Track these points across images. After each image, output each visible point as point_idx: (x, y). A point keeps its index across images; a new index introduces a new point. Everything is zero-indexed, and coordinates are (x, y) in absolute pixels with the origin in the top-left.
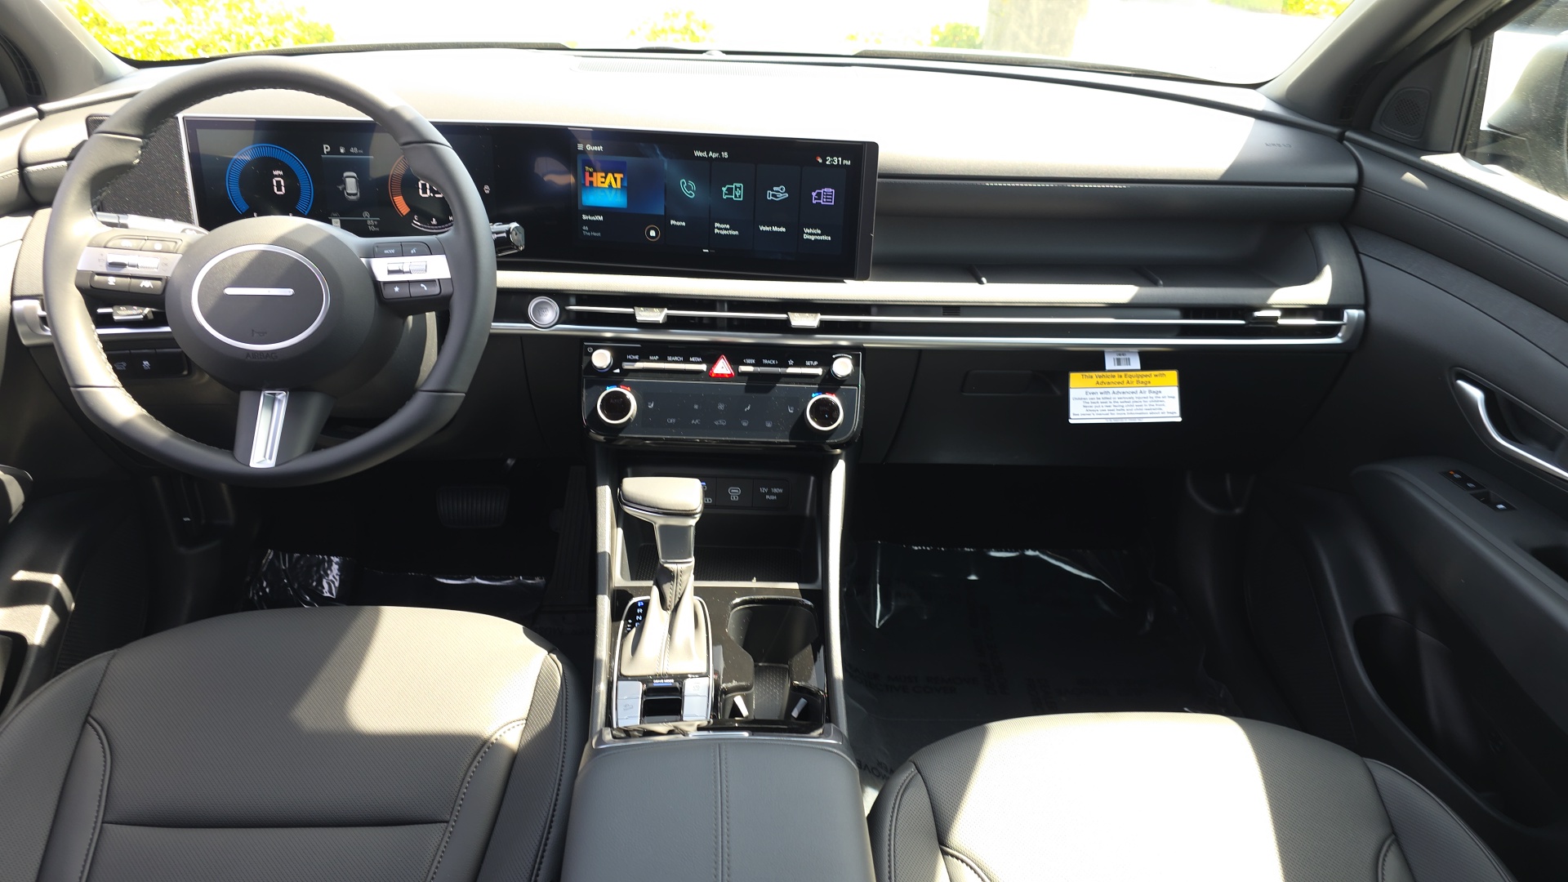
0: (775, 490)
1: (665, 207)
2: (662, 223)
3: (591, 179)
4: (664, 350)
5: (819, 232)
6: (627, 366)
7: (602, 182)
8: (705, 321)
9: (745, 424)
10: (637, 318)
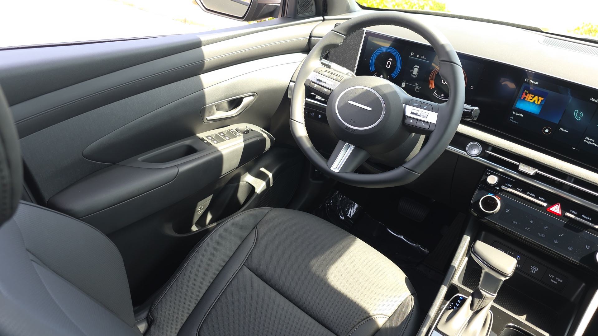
0: (558, 279)
1: (560, 120)
2: (555, 128)
3: (525, 96)
4: (526, 188)
6: (503, 188)
7: (530, 99)
8: (556, 182)
9: (556, 242)
10: (519, 168)
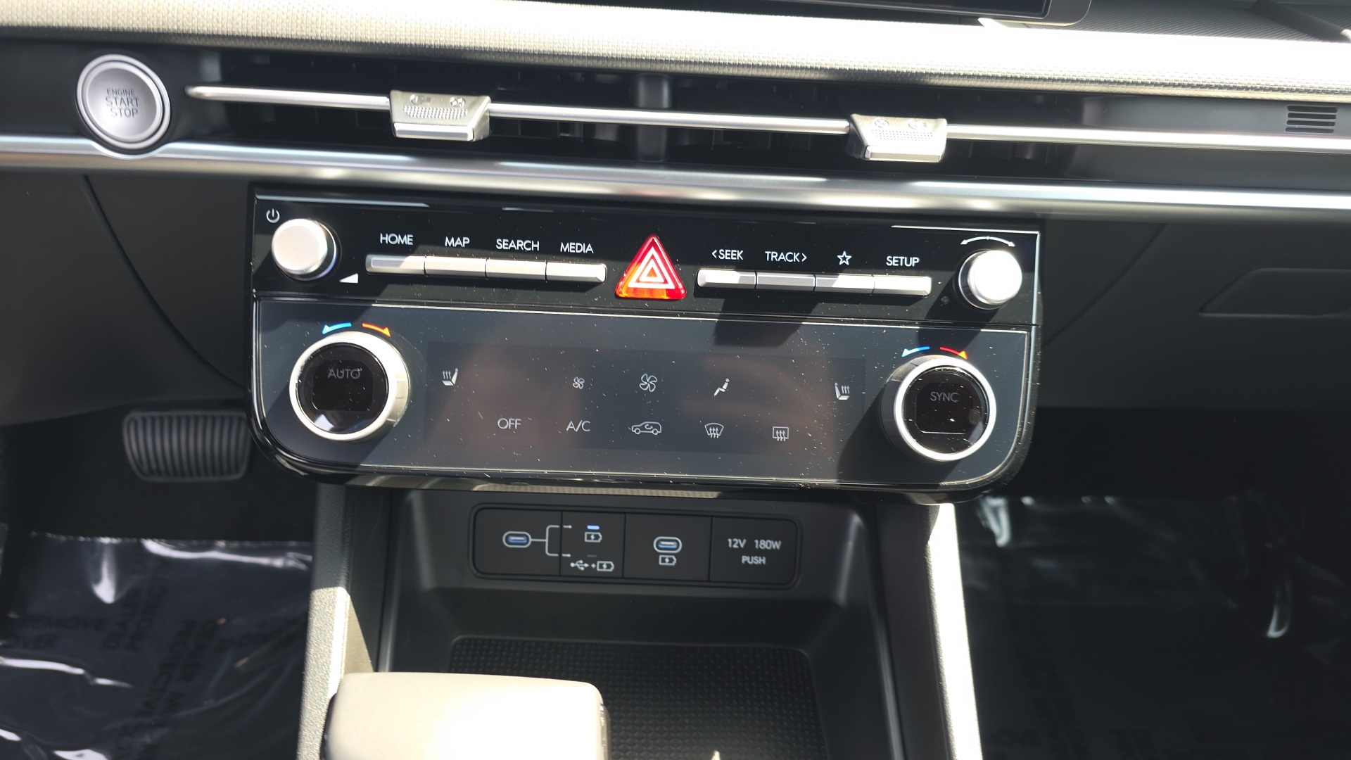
0: (763, 544)
4: (484, 221)
6: (378, 263)
8: (602, 136)
9: (713, 434)
10: (397, 127)
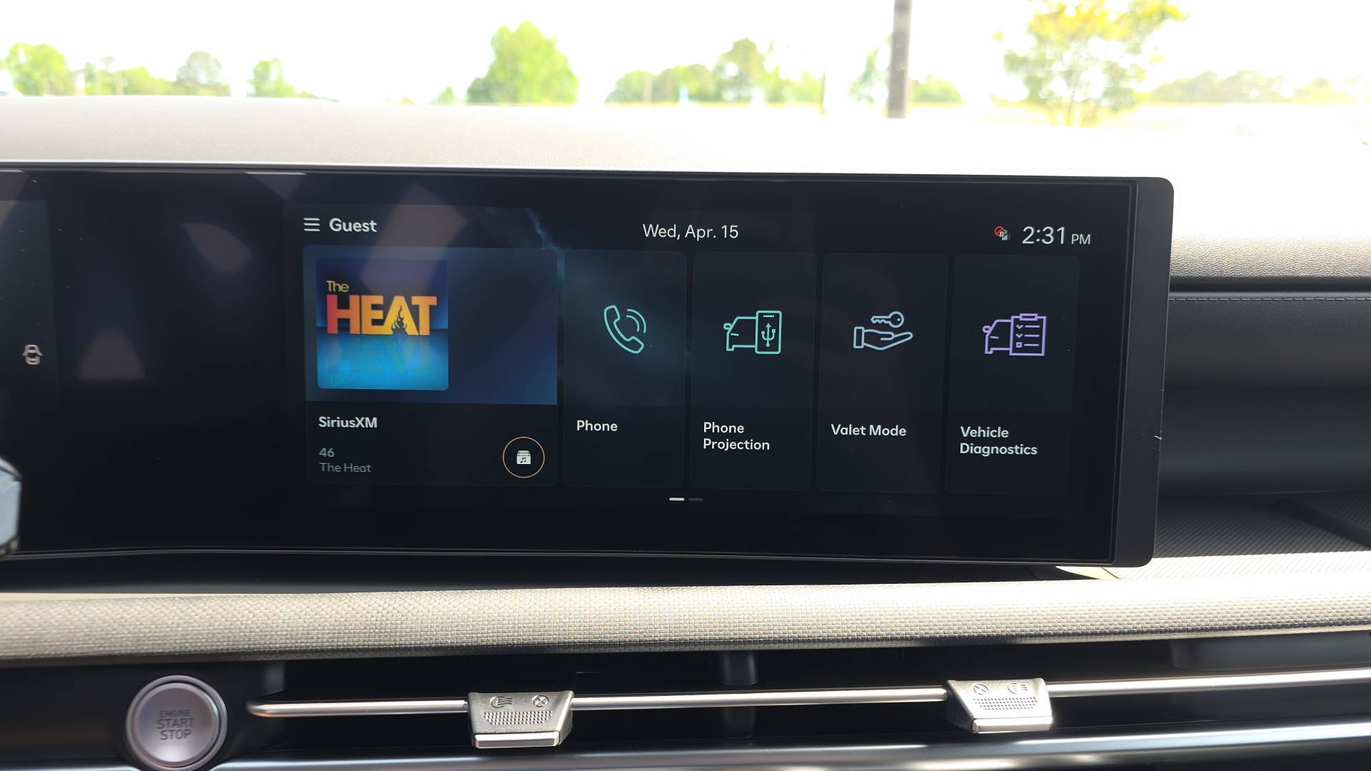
1: (560, 383)
3: (344, 314)
5: (1004, 434)
7: (376, 322)
10: (479, 738)
